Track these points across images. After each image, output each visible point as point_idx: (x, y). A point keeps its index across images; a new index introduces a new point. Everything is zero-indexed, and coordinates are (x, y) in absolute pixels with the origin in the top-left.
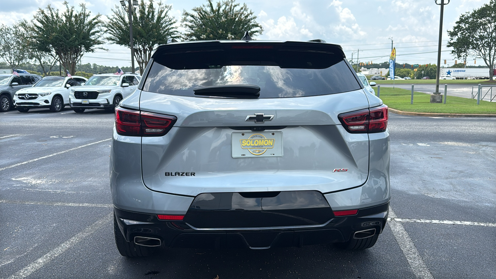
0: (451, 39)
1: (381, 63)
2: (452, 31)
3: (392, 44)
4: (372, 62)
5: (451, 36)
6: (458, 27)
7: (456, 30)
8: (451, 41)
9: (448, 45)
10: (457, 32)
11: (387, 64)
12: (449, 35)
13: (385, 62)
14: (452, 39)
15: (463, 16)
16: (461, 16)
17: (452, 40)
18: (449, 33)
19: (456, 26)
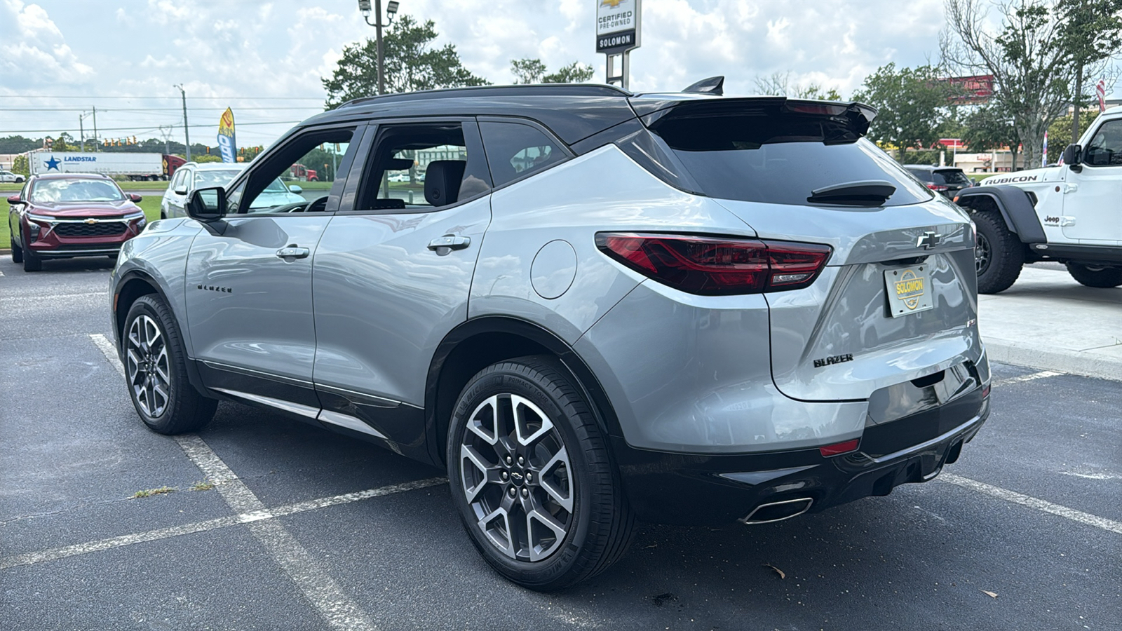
0: (329, 97)
1: (142, 141)
2: (332, 79)
3: (184, 98)
4: (135, 138)
5: (330, 91)
6: (342, 72)
7: (341, 78)
8: (330, 99)
9: (326, 108)
10: (341, 82)
11: (155, 144)
12: (326, 87)
13: (150, 140)
14: (332, 97)
15: (348, 50)
16: (345, 49)
17: (332, 100)
18: (326, 83)
19: (338, 70)
